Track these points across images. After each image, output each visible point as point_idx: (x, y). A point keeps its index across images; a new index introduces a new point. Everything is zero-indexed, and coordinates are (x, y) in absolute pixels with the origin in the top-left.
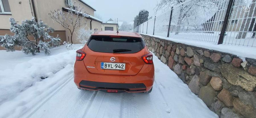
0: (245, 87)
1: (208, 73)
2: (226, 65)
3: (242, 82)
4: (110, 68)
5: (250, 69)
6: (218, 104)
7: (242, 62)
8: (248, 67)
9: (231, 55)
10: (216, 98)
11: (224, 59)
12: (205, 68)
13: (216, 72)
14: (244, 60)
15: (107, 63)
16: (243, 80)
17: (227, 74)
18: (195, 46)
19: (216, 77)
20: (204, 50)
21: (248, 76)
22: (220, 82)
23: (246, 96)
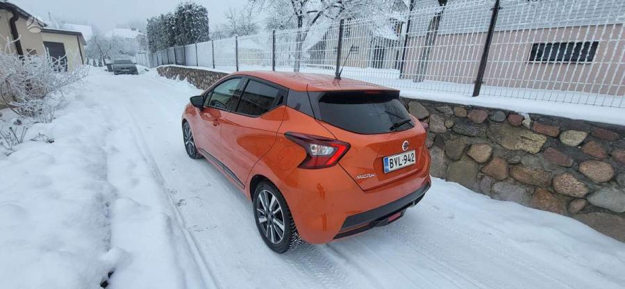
0: (531, 149)
1: (465, 140)
2: (498, 125)
3: (526, 144)
4: (398, 167)
5: (534, 127)
6: (487, 180)
7: (524, 119)
8: (532, 124)
9: (506, 111)
10: (480, 174)
11: (493, 118)
12: (456, 133)
13: (479, 137)
14: (527, 117)
15: (393, 157)
16: (527, 141)
17: (502, 137)
18: (430, 99)
19: (481, 144)
20: (452, 106)
21: (534, 135)
22: (490, 150)
23: (532, 160)
